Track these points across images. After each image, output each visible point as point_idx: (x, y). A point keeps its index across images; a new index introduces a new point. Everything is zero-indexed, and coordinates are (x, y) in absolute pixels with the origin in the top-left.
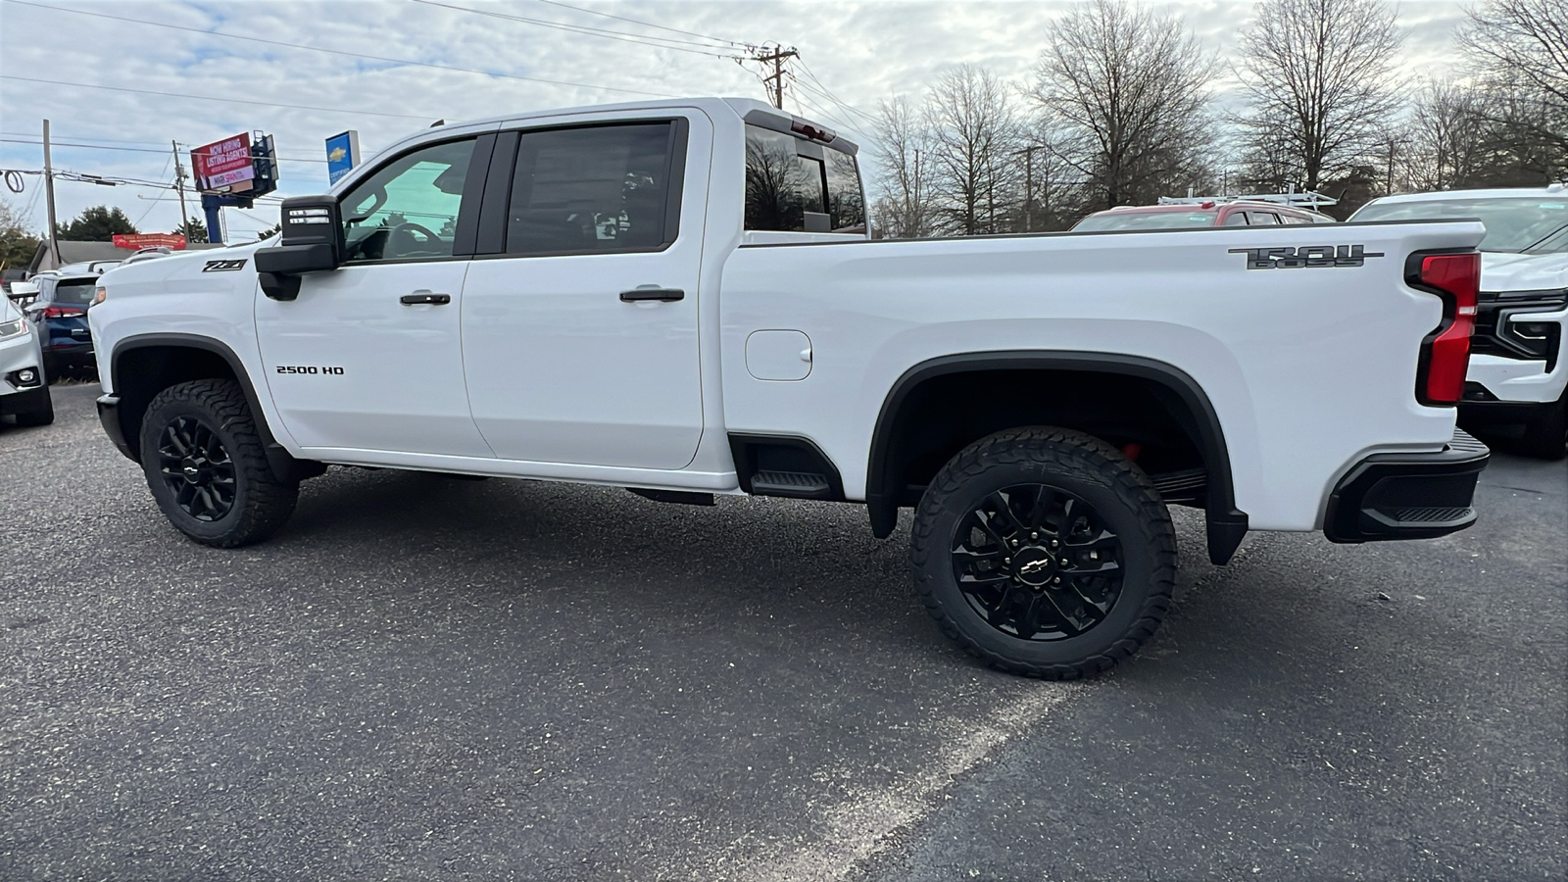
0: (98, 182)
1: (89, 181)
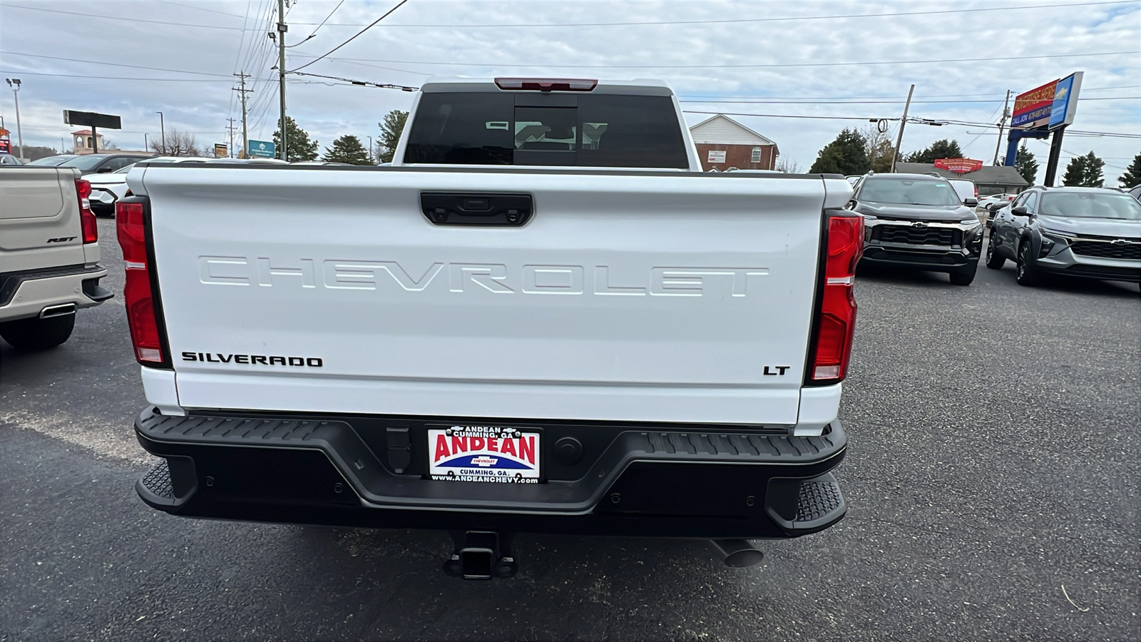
0: (931, 124)
1: (926, 123)
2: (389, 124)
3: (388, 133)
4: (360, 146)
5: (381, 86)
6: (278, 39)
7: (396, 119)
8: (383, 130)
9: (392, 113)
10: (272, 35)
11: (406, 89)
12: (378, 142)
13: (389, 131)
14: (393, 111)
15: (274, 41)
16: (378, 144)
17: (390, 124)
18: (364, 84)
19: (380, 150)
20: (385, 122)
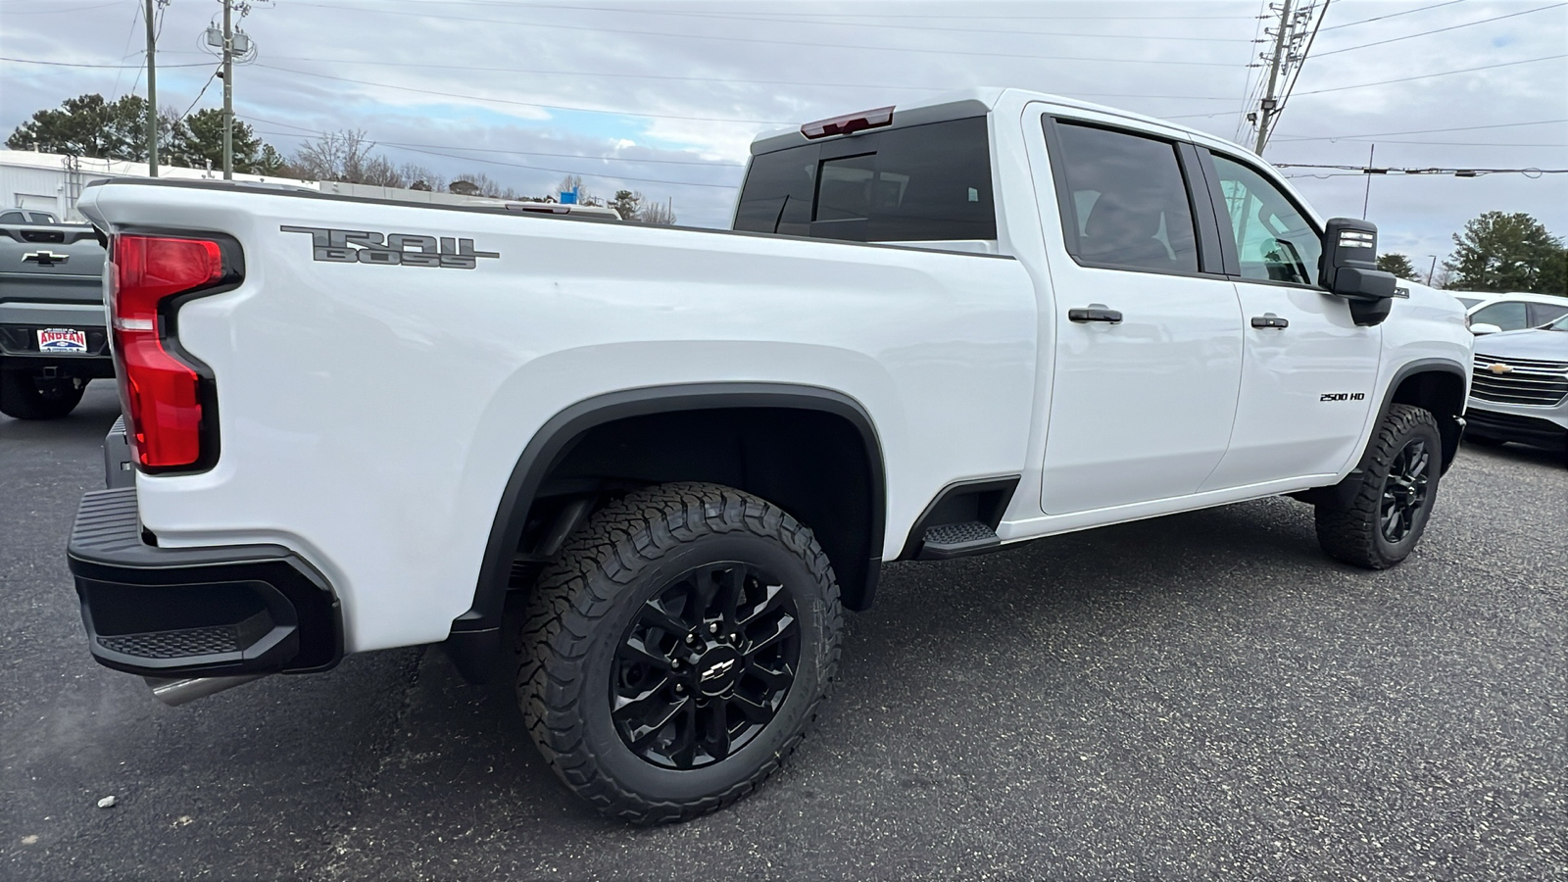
2: (1475, 235)
3: (1469, 249)
4: (1410, 270)
5: (1417, 172)
6: (1259, 122)
7: (1491, 226)
8: (1461, 244)
9: (1484, 216)
10: (1252, 117)
11: (1461, 173)
12: (1446, 264)
13: (1472, 245)
14: (1487, 213)
15: (1254, 124)
16: (1445, 267)
17: (1477, 235)
18: (1384, 172)
19: (1447, 277)
20: (1467, 231)
